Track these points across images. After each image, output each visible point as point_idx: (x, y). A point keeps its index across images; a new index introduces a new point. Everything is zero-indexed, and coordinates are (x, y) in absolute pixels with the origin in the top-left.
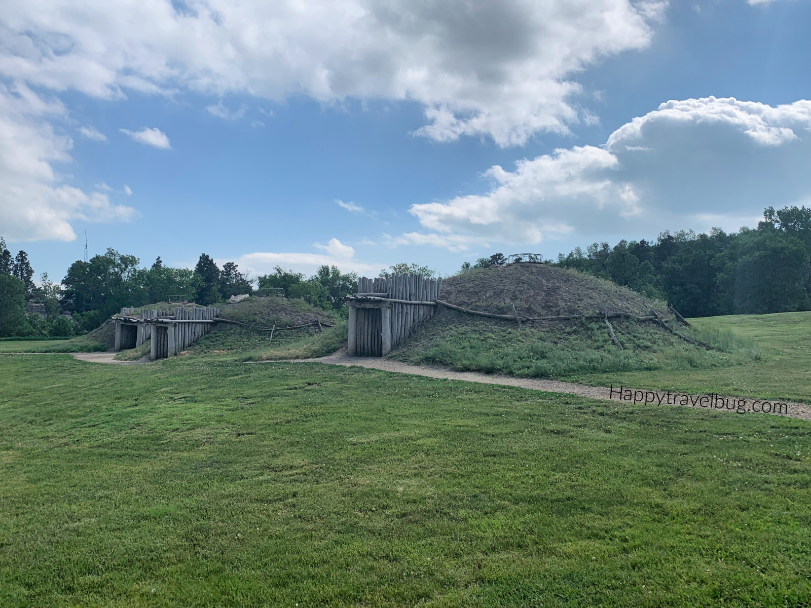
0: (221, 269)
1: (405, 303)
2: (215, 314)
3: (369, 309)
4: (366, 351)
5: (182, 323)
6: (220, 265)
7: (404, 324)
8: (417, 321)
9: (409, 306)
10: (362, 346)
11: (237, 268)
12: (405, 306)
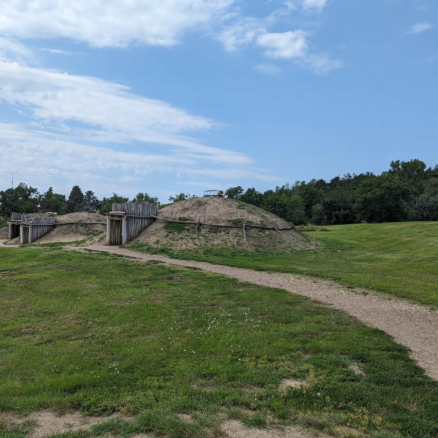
0: (85, 194)
1: (136, 217)
2: (55, 221)
3: (116, 220)
4: (117, 243)
5: (36, 225)
6: (84, 192)
7: (135, 228)
8: (143, 226)
9: (138, 219)
10: (114, 240)
11: (94, 194)
12: (136, 219)
